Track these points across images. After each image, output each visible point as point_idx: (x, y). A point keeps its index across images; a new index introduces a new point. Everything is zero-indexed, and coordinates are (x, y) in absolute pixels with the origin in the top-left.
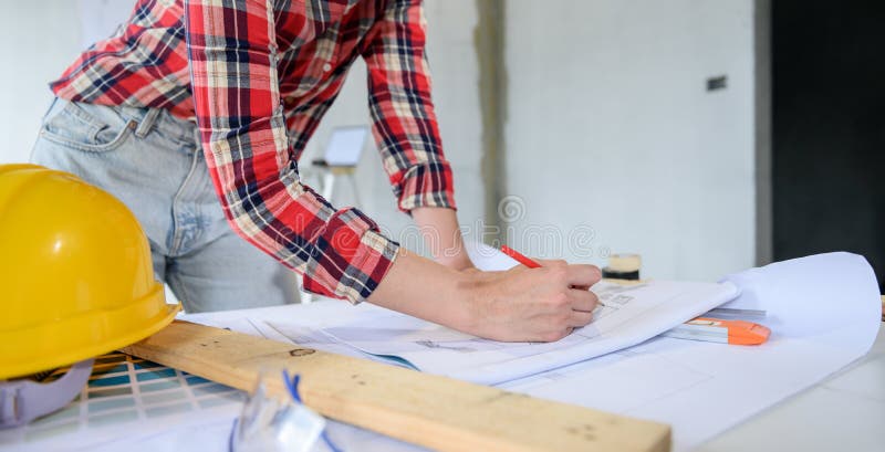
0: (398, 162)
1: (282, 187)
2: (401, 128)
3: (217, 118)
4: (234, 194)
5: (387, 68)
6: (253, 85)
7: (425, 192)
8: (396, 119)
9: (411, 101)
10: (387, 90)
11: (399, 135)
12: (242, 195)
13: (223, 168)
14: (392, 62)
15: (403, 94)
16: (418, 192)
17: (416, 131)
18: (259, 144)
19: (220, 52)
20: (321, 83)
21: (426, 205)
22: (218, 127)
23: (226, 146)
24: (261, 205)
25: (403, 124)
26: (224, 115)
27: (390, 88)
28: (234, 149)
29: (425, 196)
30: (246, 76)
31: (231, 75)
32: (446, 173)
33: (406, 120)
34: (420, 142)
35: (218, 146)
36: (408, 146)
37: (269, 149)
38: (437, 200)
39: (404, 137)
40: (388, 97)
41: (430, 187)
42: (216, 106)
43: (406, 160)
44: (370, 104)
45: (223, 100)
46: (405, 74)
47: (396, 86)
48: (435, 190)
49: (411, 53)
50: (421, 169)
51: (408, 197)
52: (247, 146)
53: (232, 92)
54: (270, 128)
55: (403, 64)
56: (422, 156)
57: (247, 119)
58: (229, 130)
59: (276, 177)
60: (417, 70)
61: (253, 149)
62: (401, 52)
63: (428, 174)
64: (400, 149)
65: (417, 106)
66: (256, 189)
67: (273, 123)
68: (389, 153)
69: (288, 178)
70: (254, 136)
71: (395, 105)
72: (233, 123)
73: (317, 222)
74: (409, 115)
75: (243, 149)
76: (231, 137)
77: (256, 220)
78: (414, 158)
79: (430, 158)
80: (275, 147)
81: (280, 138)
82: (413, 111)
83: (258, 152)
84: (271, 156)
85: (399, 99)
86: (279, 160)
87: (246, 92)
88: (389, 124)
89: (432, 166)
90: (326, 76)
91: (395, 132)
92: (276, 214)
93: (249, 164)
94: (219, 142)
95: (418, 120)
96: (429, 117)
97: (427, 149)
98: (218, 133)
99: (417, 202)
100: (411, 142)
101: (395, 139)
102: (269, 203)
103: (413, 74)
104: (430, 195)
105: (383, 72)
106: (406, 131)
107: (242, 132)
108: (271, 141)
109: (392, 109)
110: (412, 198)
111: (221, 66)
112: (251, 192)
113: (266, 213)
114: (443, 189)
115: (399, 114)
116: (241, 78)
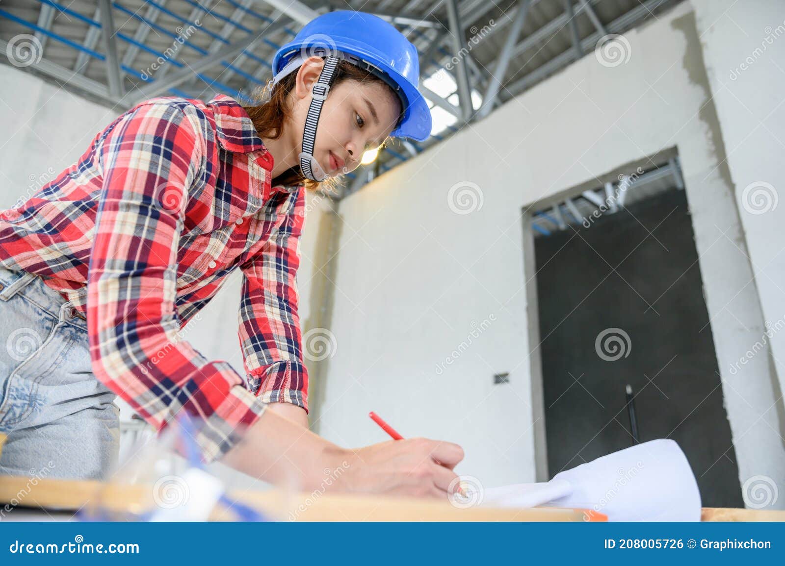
0: (260, 359)
1: (161, 330)
2: (269, 328)
3: (114, 260)
4: (111, 331)
5: (264, 278)
6: (157, 238)
7: (283, 387)
8: (265, 320)
9: (281, 307)
10: (263, 294)
11: (266, 334)
12: (119, 332)
13: (106, 306)
14: (269, 274)
15: (276, 301)
16: (275, 388)
17: (282, 333)
18: (148, 289)
19: (135, 206)
20: (204, 278)
21: (282, 401)
22: (112, 268)
23: (116, 285)
24: (136, 344)
25: (271, 326)
26: (122, 258)
27: (265, 293)
28: (122, 289)
29: (282, 392)
30: (152, 230)
31: (139, 226)
32: (304, 375)
33: (275, 323)
34: (285, 344)
35: (106, 285)
36: (274, 345)
37: (157, 295)
38: (293, 397)
39: (271, 336)
40: (262, 300)
41: (288, 384)
42: (116, 250)
43: (269, 357)
44: (242, 306)
45: (125, 245)
46: (279, 285)
47: (270, 293)
48: (293, 388)
49: (286, 270)
50: (283, 366)
51: (264, 392)
52: (136, 288)
53: (135, 240)
54: (162, 278)
55: (279, 277)
56: (285, 356)
57: (142, 265)
58: (123, 272)
59: (157, 321)
60: (289, 284)
61: (142, 292)
62: (278, 267)
63: (289, 371)
64: (265, 347)
65: (286, 313)
66: (135, 327)
67: (166, 275)
68: (253, 350)
69: (169, 325)
70: (145, 281)
71: (267, 308)
72: (128, 266)
73: (190, 367)
74: (278, 319)
75: (132, 290)
76: (123, 277)
77: (126, 359)
78: (278, 356)
79: (291, 358)
80: (163, 295)
81: (170, 290)
82: (282, 316)
83: (145, 295)
84: (158, 302)
85: (271, 304)
86: (164, 307)
87: (148, 243)
88: (259, 323)
89: (293, 365)
90: (211, 272)
91: (263, 332)
92: (148, 354)
93: (134, 304)
94: (110, 280)
95: (285, 325)
96: (295, 325)
97: (290, 351)
98: (110, 274)
99: (273, 397)
100: (276, 342)
101: (261, 337)
102: (143, 343)
103: (286, 287)
104: (287, 392)
105: (260, 281)
106: (274, 331)
107: (135, 275)
108: (161, 289)
109: (263, 311)
110: (269, 393)
111: (133, 216)
112: (129, 329)
113: (137, 353)
114: (300, 389)
115: (269, 316)
116: (148, 230)
